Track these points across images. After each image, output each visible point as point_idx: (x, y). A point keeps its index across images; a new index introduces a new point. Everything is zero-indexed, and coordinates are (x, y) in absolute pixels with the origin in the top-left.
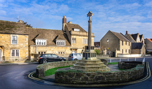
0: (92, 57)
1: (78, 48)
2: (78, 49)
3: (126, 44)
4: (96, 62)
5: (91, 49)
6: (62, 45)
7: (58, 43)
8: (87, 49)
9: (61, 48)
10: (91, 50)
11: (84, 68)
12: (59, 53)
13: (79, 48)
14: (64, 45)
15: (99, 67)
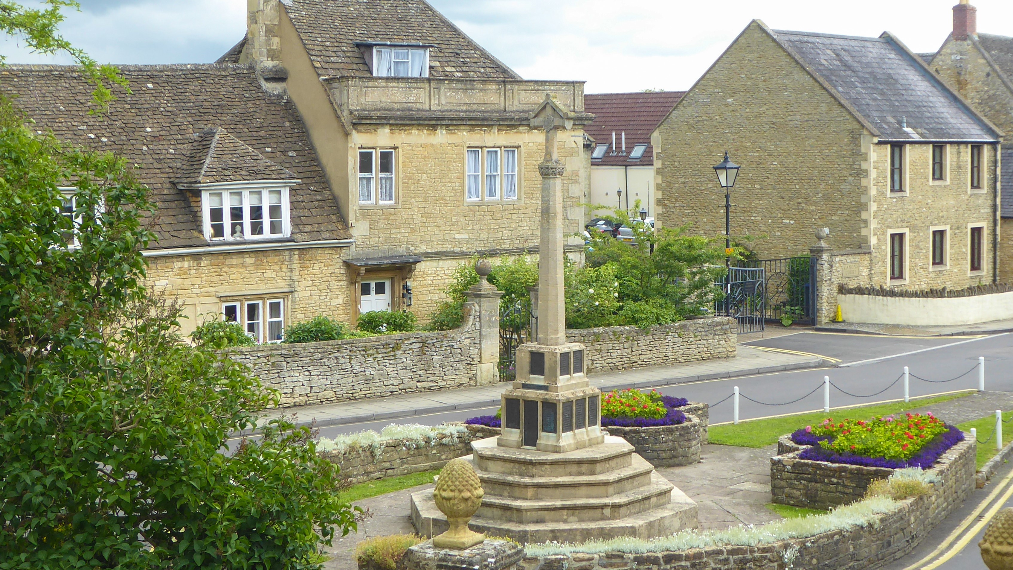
0: (568, 427)
1: (424, 248)
2: (420, 267)
3: (938, 174)
4: (598, 467)
5: (565, 370)
6: (257, 228)
7: (216, 214)
8: (532, 372)
9: (249, 260)
10: (563, 380)
11: (519, 510)
12: (231, 312)
13: (427, 255)
14: (275, 227)
15: (620, 506)
